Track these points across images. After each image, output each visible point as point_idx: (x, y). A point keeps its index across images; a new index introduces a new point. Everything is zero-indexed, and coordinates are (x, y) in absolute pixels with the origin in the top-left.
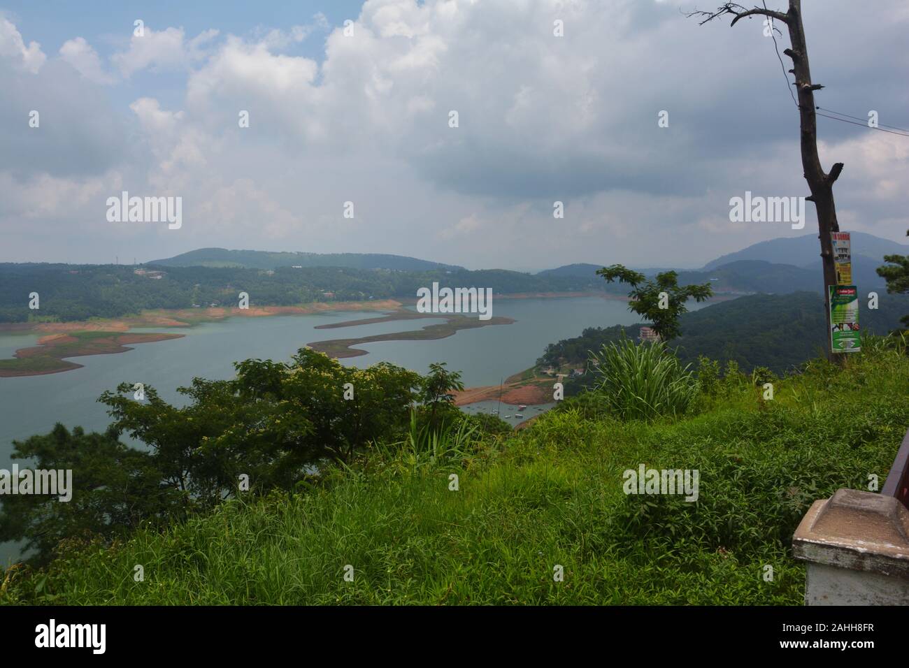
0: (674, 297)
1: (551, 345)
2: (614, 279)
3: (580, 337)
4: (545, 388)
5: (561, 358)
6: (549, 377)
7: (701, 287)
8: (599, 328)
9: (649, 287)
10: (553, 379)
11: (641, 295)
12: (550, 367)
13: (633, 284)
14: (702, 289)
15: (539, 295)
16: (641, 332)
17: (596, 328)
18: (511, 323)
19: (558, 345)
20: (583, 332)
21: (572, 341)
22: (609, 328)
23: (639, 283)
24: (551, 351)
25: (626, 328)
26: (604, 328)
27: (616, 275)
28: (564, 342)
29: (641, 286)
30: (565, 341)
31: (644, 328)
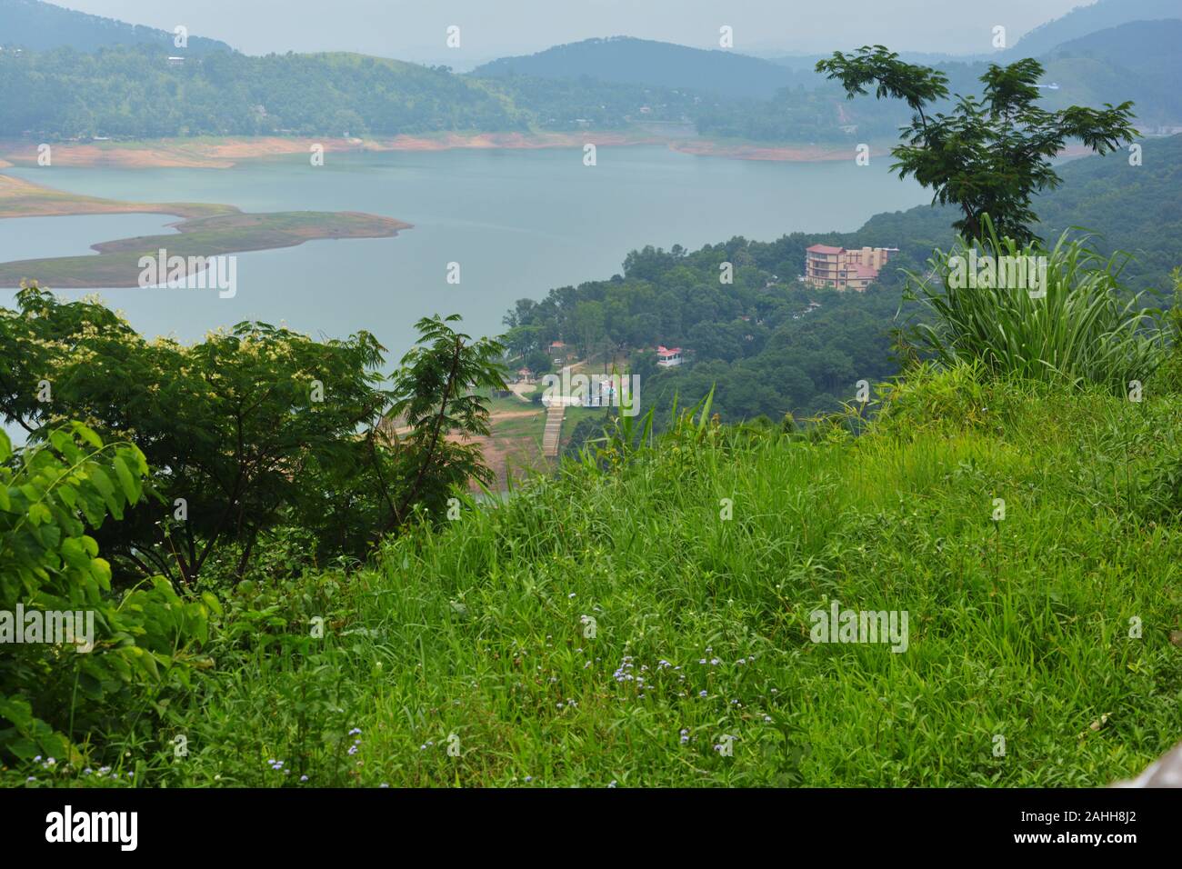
0: (1025, 140)
1: (524, 305)
2: (863, 86)
3: (616, 278)
4: (507, 441)
5: (557, 345)
6: (523, 405)
7: (1104, 114)
8: (677, 248)
9: (962, 113)
10: (533, 413)
11: (934, 135)
12: (523, 372)
13: (914, 102)
14: (1105, 120)
15: (479, 142)
16: (810, 260)
17: (667, 250)
18: (393, 233)
19: (548, 303)
20: (627, 264)
21: (594, 291)
22: (707, 247)
23: (933, 99)
24: (526, 321)
25: (755, 246)
26: (691, 250)
27: (868, 77)
28: (568, 294)
29: (935, 109)
30: (570, 288)
31: (821, 249)
